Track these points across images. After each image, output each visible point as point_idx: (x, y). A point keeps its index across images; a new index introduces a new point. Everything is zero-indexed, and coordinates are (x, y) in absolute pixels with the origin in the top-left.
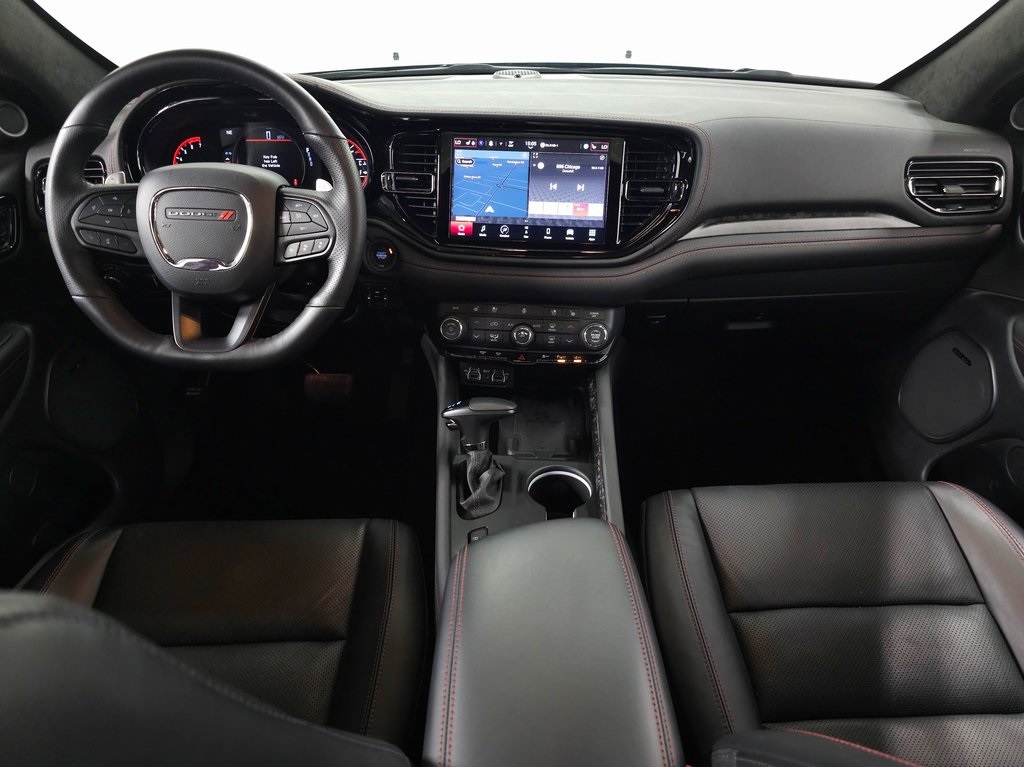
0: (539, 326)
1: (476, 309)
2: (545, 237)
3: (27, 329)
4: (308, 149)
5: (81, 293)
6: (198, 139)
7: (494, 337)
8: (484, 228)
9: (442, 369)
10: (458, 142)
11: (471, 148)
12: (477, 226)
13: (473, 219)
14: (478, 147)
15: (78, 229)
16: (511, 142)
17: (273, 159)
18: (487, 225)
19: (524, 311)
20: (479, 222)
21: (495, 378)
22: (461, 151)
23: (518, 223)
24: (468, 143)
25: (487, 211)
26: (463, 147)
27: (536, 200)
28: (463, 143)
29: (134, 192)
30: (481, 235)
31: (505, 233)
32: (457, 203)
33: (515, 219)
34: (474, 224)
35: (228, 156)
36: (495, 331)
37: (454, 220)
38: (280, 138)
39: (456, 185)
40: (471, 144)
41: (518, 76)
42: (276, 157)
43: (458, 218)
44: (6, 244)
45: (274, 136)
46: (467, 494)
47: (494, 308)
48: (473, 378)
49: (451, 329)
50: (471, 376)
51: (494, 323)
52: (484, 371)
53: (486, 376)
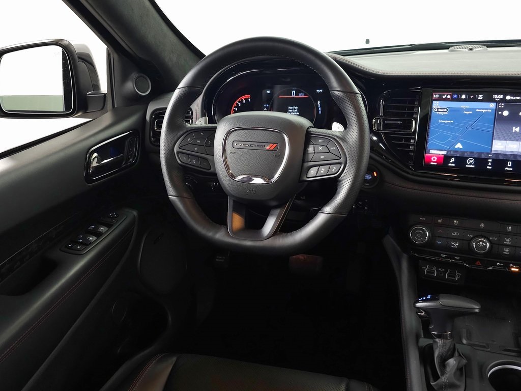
0: (495, 239)
1: (440, 221)
2: (507, 169)
3: (135, 213)
4: (319, 102)
5: (174, 195)
6: (248, 96)
7: (455, 245)
8: (453, 160)
9: (405, 265)
10: (436, 96)
11: (446, 100)
12: (447, 158)
13: (444, 153)
14: (452, 100)
15: (178, 153)
16: (481, 96)
17: (295, 109)
18: (456, 158)
19: (482, 225)
20: (449, 154)
21: (448, 276)
22: (438, 102)
23: (483, 156)
24: (444, 97)
25: (456, 147)
26: (440, 99)
27: (499, 139)
28: (441, 96)
29: (214, 130)
30: (450, 165)
31: (470, 164)
32: (432, 140)
33: (480, 153)
34: (445, 156)
35: (266, 107)
36: (455, 239)
37: (429, 153)
38: (301, 95)
39: (432, 127)
40: (446, 97)
41: (471, 49)
42: (296, 108)
43: (432, 152)
44: (131, 160)
45: (297, 94)
46: (436, 378)
47: (455, 221)
48: (429, 274)
49: (419, 235)
50: (428, 272)
51: (456, 233)
52: (440, 269)
53: (441, 273)
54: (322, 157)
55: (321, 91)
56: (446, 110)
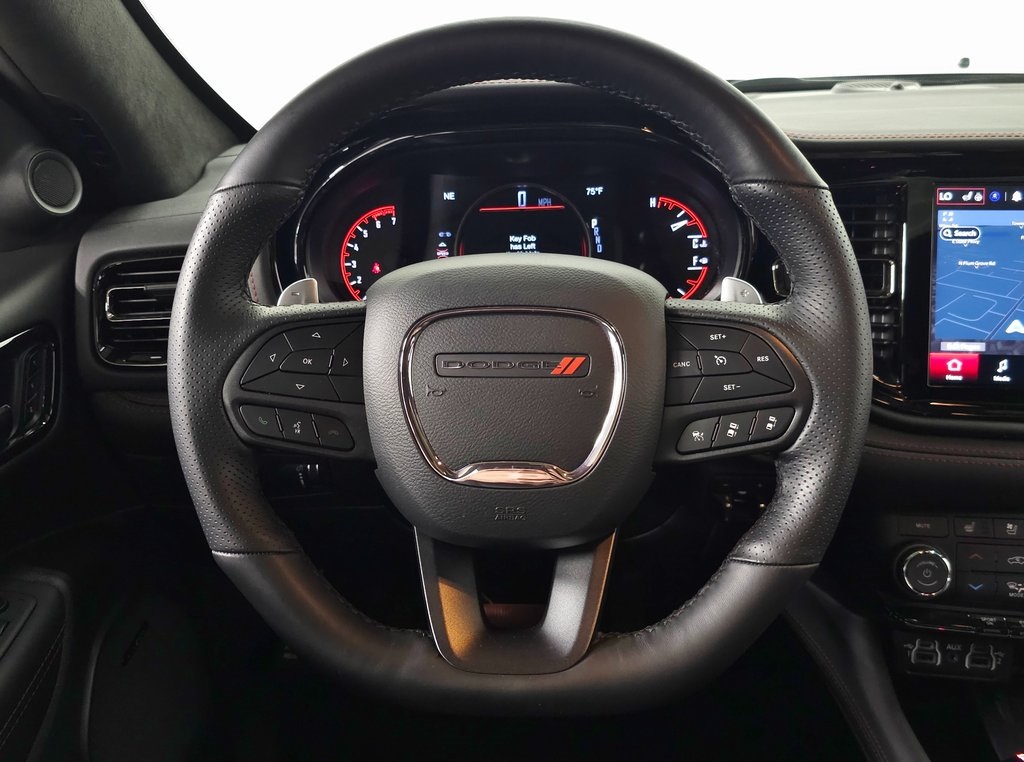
1: (969, 529)
3: (60, 583)
4: (594, 222)
5: (235, 546)
6: (391, 210)
7: (1019, 588)
8: (1003, 365)
9: (861, 645)
10: (946, 196)
11: (973, 206)
12: (987, 362)
13: (978, 347)
14: (988, 205)
15: (237, 403)
17: (528, 243)
18: (1012, 360)
20: (993, 352)
21: (972, 661)
22: (951, 213)
24: (967, 197)
25: (1010, 330)
26: (956, 205)
28: (957, 197)
29: (356, 322)
30: (996, 378)
32: (944, 313)
34: (982, 356)
35: (445, 239)
36: (1018, 574)
37: (938, 350)
38: (544, 203)
39: (941, 281)
40: (973, 200)
41: (899, 87)
42: (533, 238)
43: (949, 346)
45: (531, 201)
47: (1010, 526)
48: (924, 661)
49: (927, 574)
50: (918, 655)
51: (1018, 558)
52: (949, 647)
53: (952, 657)
54: (727, 388)
55: (600, 190)
56: (973, 233)
